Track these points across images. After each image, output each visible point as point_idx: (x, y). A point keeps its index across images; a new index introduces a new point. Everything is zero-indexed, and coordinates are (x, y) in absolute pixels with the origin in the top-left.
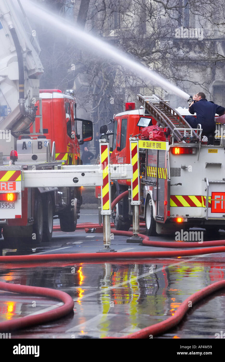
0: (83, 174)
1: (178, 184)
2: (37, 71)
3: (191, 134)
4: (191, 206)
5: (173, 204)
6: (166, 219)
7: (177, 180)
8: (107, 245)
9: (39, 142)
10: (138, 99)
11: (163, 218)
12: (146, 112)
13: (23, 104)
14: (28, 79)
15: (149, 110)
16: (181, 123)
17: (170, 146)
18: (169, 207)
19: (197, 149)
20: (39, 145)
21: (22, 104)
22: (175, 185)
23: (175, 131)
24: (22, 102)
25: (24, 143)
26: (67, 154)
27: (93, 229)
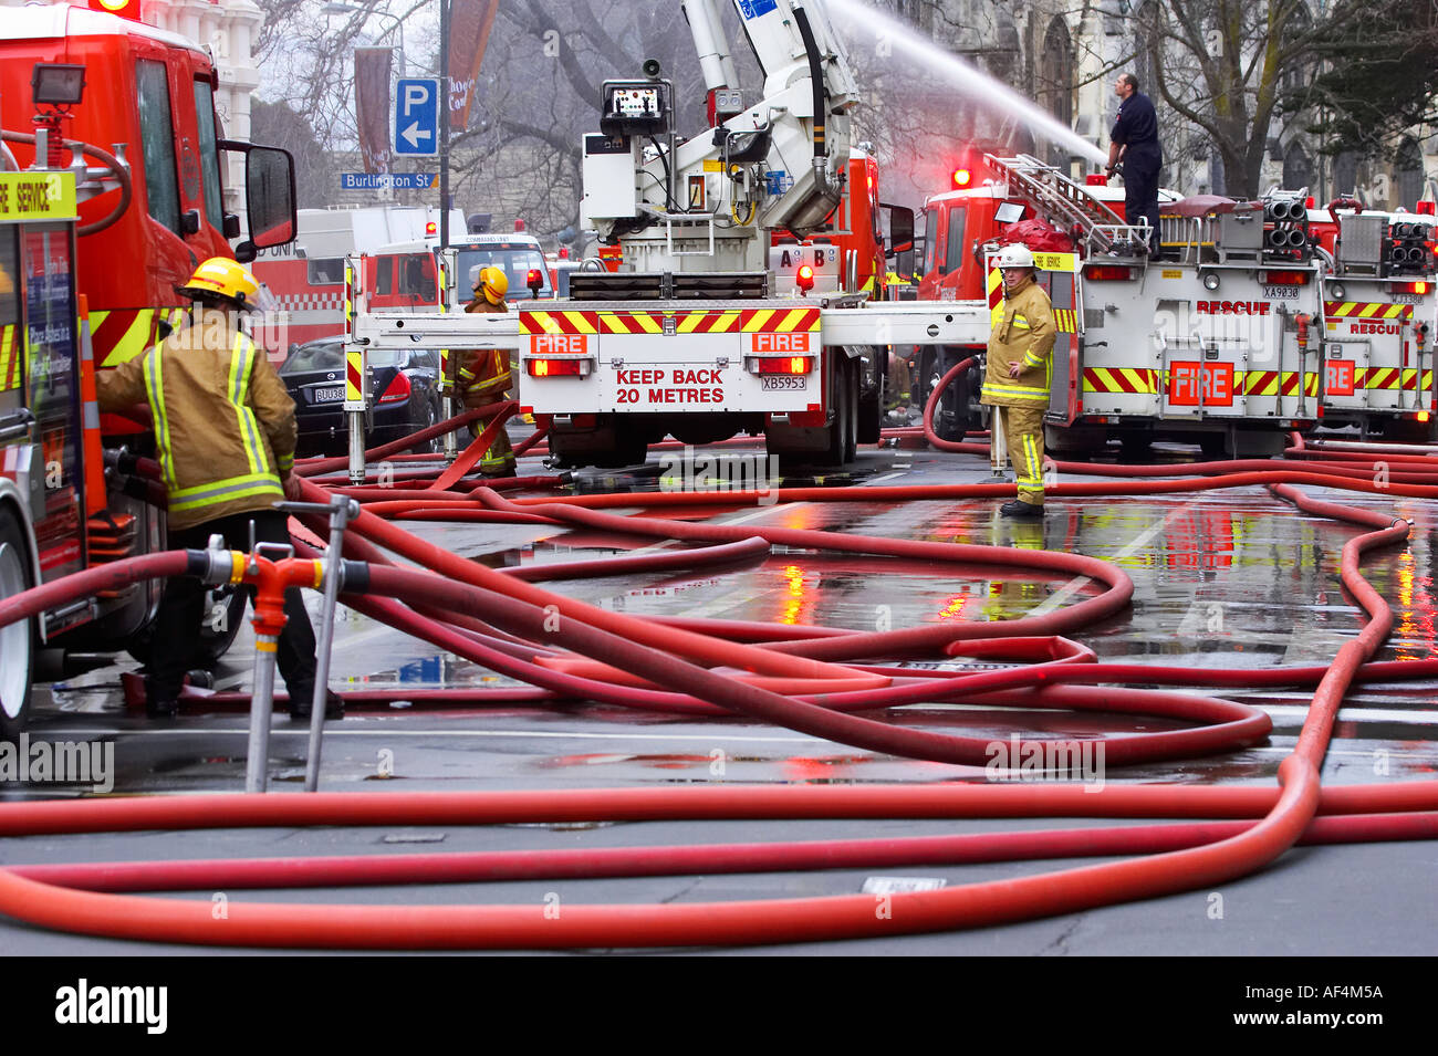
0: (949, 319)
1: (1100, 344)
2: (849, 98)
3: (1129, 238)
4: (1126, 391)
5: (1088, 386)
6: (1072, 419)
7: (1096, 335)
8: (998, 468)
9: (817, 252)
10: (988, 164)
11: (1068, 416)
12: (1012, 191)
13: (823, 167)
14: (830, 116)
15: (1019, 187)
16: (1099, 215)
17: (1083, 263)
18: (1081, 392)
19: (1141, 270)
20: (817, 258)
21: (819, 169)
22: (1094, 345)
23: (1095, 232)
24: (819, 163)
25: (786, 253)
26: (872, 279)
27: (894, 440)
